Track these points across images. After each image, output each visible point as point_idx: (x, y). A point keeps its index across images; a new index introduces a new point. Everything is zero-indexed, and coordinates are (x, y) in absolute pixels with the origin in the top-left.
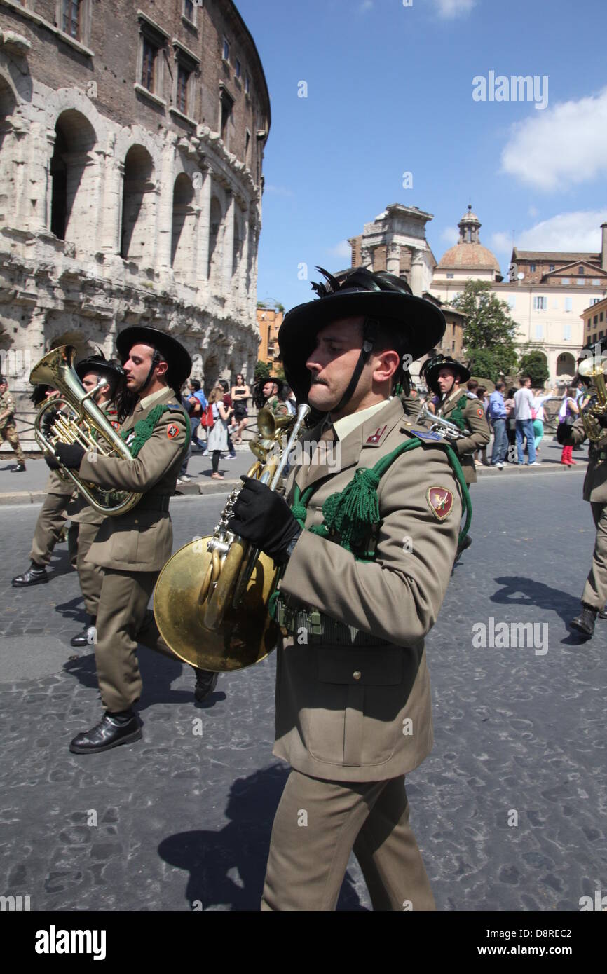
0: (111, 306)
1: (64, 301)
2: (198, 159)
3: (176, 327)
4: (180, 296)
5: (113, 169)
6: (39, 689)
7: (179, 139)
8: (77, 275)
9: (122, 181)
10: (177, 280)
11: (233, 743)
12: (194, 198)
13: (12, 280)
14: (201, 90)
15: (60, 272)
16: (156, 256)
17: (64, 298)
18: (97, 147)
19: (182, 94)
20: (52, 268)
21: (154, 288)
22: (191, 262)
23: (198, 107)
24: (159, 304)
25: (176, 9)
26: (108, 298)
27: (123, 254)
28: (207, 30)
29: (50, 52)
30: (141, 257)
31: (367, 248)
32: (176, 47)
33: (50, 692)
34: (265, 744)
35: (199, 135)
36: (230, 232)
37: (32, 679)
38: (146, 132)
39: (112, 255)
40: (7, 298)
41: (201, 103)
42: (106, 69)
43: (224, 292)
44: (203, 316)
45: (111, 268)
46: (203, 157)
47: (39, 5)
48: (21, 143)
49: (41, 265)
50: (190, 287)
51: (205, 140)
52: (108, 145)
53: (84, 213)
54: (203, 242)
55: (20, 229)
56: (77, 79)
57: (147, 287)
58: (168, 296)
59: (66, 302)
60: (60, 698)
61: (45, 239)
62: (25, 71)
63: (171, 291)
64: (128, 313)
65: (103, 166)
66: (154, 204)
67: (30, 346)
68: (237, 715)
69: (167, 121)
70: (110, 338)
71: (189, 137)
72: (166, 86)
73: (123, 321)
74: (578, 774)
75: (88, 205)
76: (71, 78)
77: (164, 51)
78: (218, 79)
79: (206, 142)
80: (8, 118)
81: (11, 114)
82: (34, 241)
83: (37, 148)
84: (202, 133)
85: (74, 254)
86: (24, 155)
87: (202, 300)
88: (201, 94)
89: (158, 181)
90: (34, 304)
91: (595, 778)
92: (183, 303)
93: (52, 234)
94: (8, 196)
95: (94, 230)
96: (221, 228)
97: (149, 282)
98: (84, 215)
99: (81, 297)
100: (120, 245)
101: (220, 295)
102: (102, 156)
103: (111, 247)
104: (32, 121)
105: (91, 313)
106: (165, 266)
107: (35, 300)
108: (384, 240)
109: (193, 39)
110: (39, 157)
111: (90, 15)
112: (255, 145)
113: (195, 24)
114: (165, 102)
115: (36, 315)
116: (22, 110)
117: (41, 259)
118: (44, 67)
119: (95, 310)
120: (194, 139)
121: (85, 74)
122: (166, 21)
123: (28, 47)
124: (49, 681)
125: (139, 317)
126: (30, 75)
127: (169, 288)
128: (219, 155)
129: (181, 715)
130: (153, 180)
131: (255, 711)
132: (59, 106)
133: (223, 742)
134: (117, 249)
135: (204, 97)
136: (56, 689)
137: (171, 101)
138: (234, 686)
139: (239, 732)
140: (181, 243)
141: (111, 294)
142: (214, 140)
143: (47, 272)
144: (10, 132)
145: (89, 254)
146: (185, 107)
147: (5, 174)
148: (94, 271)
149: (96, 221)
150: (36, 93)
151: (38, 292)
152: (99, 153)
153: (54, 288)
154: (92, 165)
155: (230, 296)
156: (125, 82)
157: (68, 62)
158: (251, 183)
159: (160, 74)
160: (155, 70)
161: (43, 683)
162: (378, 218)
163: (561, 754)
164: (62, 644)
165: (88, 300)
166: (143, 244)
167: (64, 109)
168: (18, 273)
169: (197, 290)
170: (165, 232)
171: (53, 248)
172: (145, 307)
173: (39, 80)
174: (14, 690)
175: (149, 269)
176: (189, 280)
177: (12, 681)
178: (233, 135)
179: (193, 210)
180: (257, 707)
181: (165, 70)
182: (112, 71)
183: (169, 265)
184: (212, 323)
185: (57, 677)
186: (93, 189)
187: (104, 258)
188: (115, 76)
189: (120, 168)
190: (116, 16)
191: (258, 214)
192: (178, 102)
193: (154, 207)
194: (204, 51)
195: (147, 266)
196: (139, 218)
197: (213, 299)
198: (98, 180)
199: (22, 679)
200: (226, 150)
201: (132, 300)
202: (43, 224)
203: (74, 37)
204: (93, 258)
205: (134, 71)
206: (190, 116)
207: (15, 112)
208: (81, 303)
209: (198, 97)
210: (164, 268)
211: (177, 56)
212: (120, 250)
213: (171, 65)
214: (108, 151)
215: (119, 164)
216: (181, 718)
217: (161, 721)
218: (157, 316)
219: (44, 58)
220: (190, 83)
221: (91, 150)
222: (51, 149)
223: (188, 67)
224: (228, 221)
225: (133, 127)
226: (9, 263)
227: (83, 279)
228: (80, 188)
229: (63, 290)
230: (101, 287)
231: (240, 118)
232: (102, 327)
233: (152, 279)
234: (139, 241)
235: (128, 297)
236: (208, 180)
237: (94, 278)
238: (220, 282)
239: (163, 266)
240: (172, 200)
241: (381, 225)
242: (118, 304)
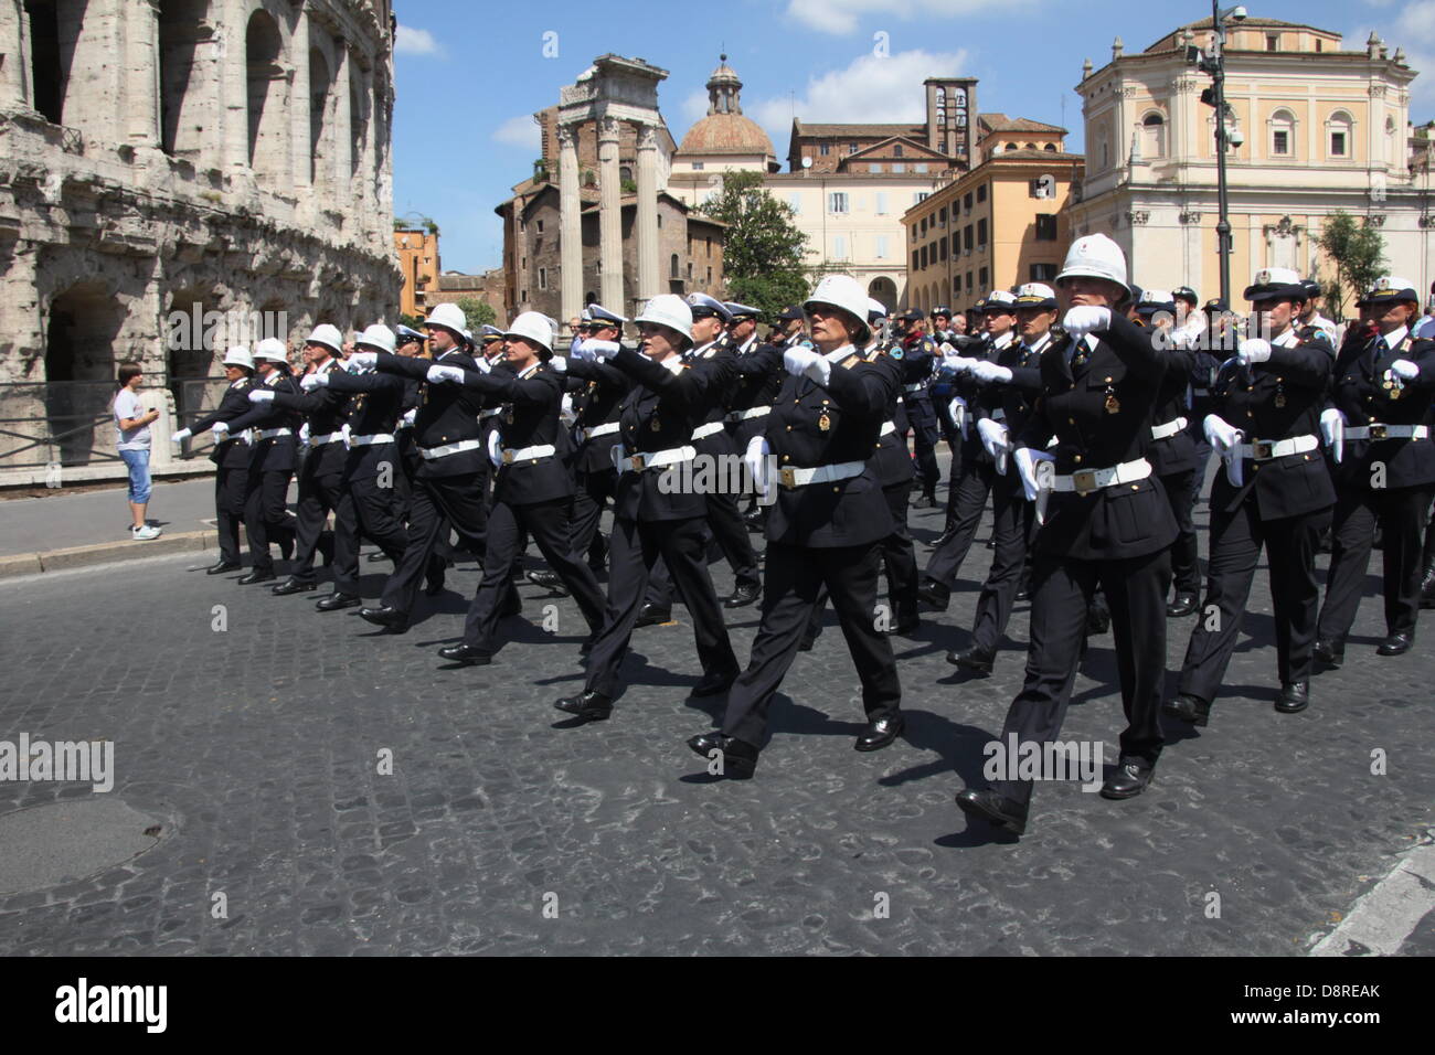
0: (151, 234)
1: (67, 228)
3: (264, 264)
4: (267, 214)
6: (97, 895)
8: (87, 184)
9: (156, 24)
10: (261, 187)
11: (454, 944)
12: (281, 51)
15: (58, 180)
16: (222, 149)
17: (68, 223)
20: (43, 172)
21: (224, 202)
22: (283, 157)
24: (234, 228)
26: (147, 222)
27: (167, 146)
30: (199, 151)
31: (567, 126)
33: (118, 897)
34: (508, 938)
36: (345, 107)
37: (81, 878)
39: (148, 148)
43: (340, 204)
44: (308, 244)
45: (148, 170)
49: (23, 168)
50: (285, 199)
53: (93, 78)
54: (300, 123)
57: (211, 200)
58: (247, 214)
59: (73, 230)
60: (138, 904)
61: (26, 123)
63: (252, 205)
64: (182, 245)
66: (214, 61)
67: (11, 307)
68: (452, 895)
70: (153, 287)
73: (175, 259)
74: (1017, 924)
75: (100, 64)
82: (5, 126)
85: (80, 148)
87: (305, 218)
89: (218, 23)
90: (16, 235)
91: (1043, 925)
92: (274, 225)
93: (38, 113)
95: (113, 108)
96: (330, 99)
97: (214, 192)
98: (93, 82)
99: (99, 222)
100: (160, 132)
101: (332, 209)
103: (145, 136)
105: (117, 247)
106: (240, 164)
107: (15, 228)
108: (593, 112)
115: (20, 254)
117: (22, 158)
119: (125, 242)
124: (113, 877)
125: (201, 251)
127: (248, 202)
129: (357, 907)
130: (210, 22)
131: (482, 885)
133: (437, 945)
134: (155, 139)
136: (127, 888)
138: (439, 846)
139: (461, 924)
140: (263, 126)
141: (151, 213)
143: (34, 180)
145: (107, 148)
148: (117, 175)
149: (115, 91)
151: (21, 215)
153: (49, 206)
155: (350, 210)
158: (375, 26)
161: (102, 882)
162: (582, 77)
163: (983, 896)
164: (128, 808)
165: (111, 226)
169: (295, 202)
170: (236, 108)
171: (41, 138)
172: (211, 233)
174: (50, 901)
175: (213, 170)
176: (281, 187)
177: (44, 887)
179: (282, 71)
180: (484, 878)
183: (246, 164)
184: (323, 256)
185: (129, 868)
186: (106, 37)
187: (135, 154)
189: (151, 1)
191: (389, 75)
193: (214, 68)
195: (210, 166)
196: (191, 85)
197: (323, 217)
198: (113, 21)
199: (63, 880)
201: (187, 224)
202: (20, 97)
204: (115, 155)
208: (99, 231)
210: (239, 168)
212: (160, 140)
216: (358, 912)
217: (325, 921)
218: (232, 247)
224: (341, 88)
227: (100, 190)
228: (82, 35)
229: (66, 210)
230: (133, 202)
232: (137, 271)
233: (219, 187)
234: (193, 125)
235: (179, 219)
236: (303, 21)
237: (120, 188)
238: (332, 189)
239: (237, 164)
240: (244, 56)
241: (586, 89)
242: (163, 230)
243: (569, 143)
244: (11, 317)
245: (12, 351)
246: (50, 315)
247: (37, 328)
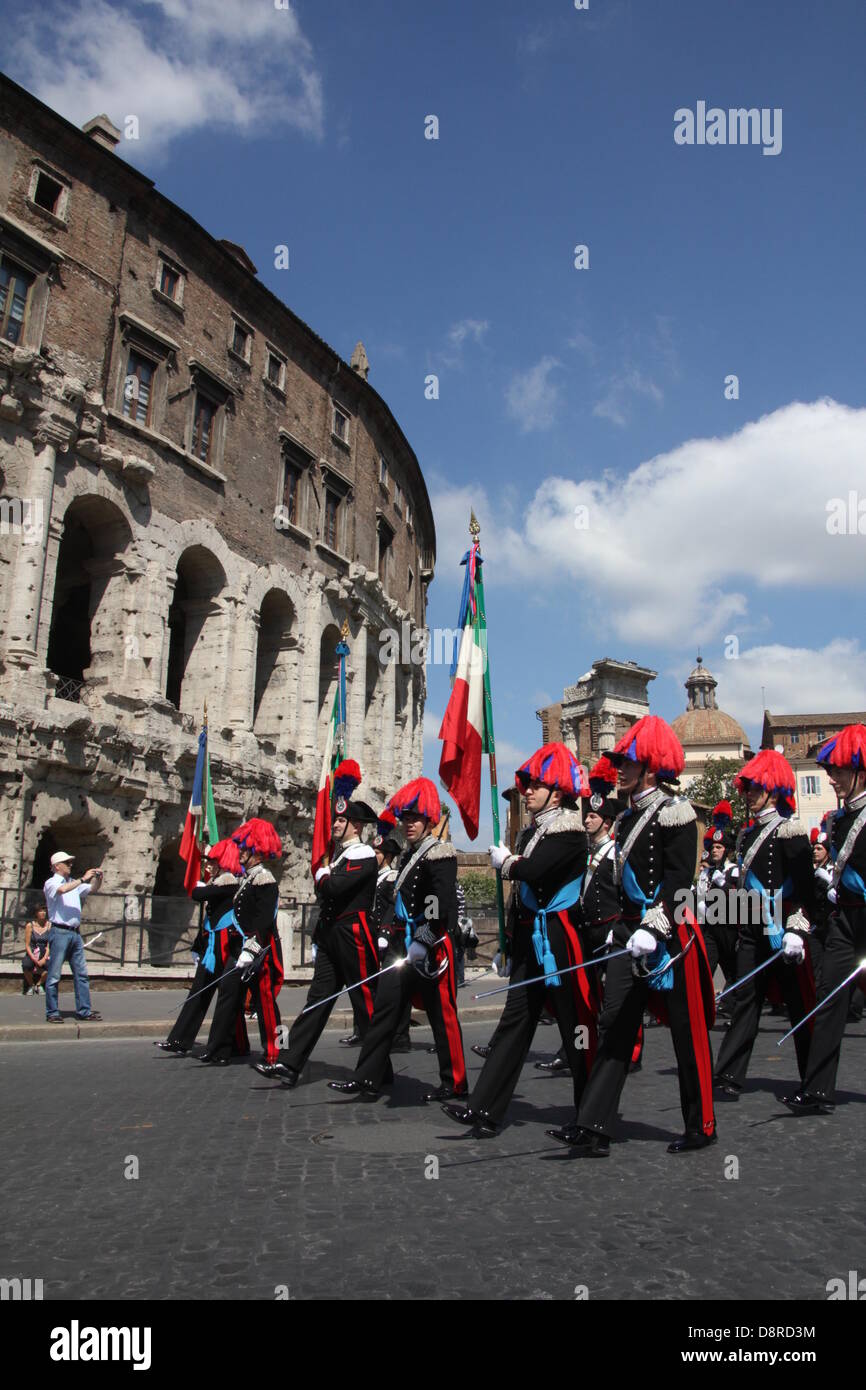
0: (241, 799)
1: (180, 791)
2: (351, 606)
5: (246, 620)
7: (327, 581)
9: (257, 637)
13: (116, 762)
14: (354, 519)
15: (177, 753)
16: (297, 735)
17: (181, 787)
18: (226, 592)
19: (331, 524)
20: (169, 747)
21: (297, 776)
23: (350, 541)
24: (303, 798)
25: (325, 425)
26: (238, 789)
27: (256, 729)
28: (362, 448)
29: (174, 478)
30: (279, 735)
31: (569, 721)
32: (324, 469)
35: (352, 576)
36: (391, 702)
38: (286, 573)
39: (242, 731)
40: (108, 787)
41: (354, 536)
42: (240, 496)
43: (386, 781)
45: (242, 748)
46: (357, 603)
47: (166, 426)
48: (132, 587)
49: (155, 743)
51: (359, 582)
52: (240, 590)
53: (207, 676)
54: (357, 715)
55: (128, 696)
56: (206, 509)
57: (287, 775)
58: (315, 785)
59: (183, 792)
61: (160, 708)
62: (144, 501)
63: (318, 778)
64: (263, 810)
65: (235, 616)
66: (296, 664)
67: (133, 852)
69: (313, 557)
71: (339, 578)
72: (312, 516)
75: (214, 666)
76: (198, 508)
77: (310, 474)
78: (374, 507)
79: (361, 584)
80: (119, 556)
81: (123, 551)
82: (146, 711)
83: (154, 593)
84: (356, 574)
85: (192, 728)
86: (136, 601)
88: (354, 524)
89: (300, 635)
90: (143, 795)
93: (169, 702)
94: (115, 653)
95: (220, 698)
96: (379, 696)
97: (291, 767)
98: (207, 680)
100: (252, 719)
101: (378, 787)
102: (232, 603)
103: (242, 721)
104: (149, 560)
106: (311, 747)
107: (143, 788)
108: (588, 709)
109: (344, 459)
110: (156, 605)
111: (224, 434)
112: (419, 588)
113: (347, 442)
114: (310, 536)
116: (138, 547)
117: (154, 735)
118: (167, 495)
119: (221, 805)
120: (346, 581)
121: (215, 503)
122: (312, 438)
123: (151, 473)
125: (276, 815)
126: (150, 505)
127: (315, 776)
128: (377, 601)
130: (295, 632)
132: (183, 542)
134: (247, 725)
135: (358, 529)
137: (318, 534)
141: (243, 782)
142: (371, 582)
143: (162, 752)
144: (121, 574)
145: (213, 729)
146: (333, 540)
147: (111, 626)
148: (217, 750)
149: (223, 686)
150: (156, 526)
151: (149, 779)
152: (229, 599)
153: (168, 773)
154: (219, 614)
156: (262, 511)
157: (195, 489)
159: (304, 503)
160: (298, 497)
162: (582, 679)
166: (280, 718)
167: (189, 545)
168: (124, 752)
170: (310, 702)
171: (168, 719)
172: (285, 801)
173: (160, 512)
175: (290, 750)
178: (393, 575)
181: (312, 495)
182: (247, 500)
183: (315, 746)
186: (220, 646)
187: (233, 736)
188: (251, 505)
189: (254, 618)
190: (253, 435)
192: (326, 534)
193: (295, 669)
194: (358, 473)
195: (287, 747)
196: (276, 683)
197: (371, 792)
198: (226, 634)
200: (385, 594)
201: (268, 791)
202: (157, 689)
203: (203, 459)
204: (219, 735)
205: (274, 499)
206: (341, 553)
207: (128, 550)
209: (351, 528)
210: (309, 749)
211: (325, 479)
212: (252, 724)
213: (317, 490)
214: (240, 597)
215: (253, 614)
218: (300, 814)
219: (169, 485)
220: (341, 513)
221: (217, 596)
222: (171, 594)
223: (338, 491)
225: (272, 567)
226: (114, 740)
228: (199, 644)
229: (181, 777)
230: (229, 773)
231: (401, 553)
232: (227, 828)
233: (294, 763)
234: (276, 714)
235: (262, 788)
236: (363, 633)
237: (221, 762)
238: (378, 770)
239: (308, 747)
240: (319, 660)
241: (586, 688)
242: (250, 797)
243: (571, 735)
244: (131, 860)
245: (129, 887)
246: (160, 860)
247: (149, 872)
